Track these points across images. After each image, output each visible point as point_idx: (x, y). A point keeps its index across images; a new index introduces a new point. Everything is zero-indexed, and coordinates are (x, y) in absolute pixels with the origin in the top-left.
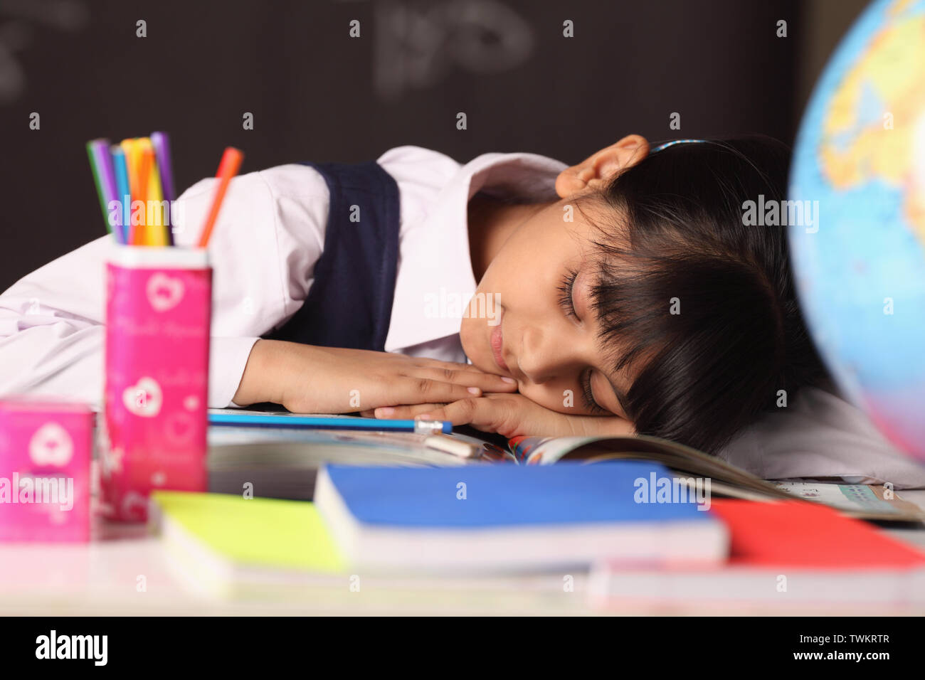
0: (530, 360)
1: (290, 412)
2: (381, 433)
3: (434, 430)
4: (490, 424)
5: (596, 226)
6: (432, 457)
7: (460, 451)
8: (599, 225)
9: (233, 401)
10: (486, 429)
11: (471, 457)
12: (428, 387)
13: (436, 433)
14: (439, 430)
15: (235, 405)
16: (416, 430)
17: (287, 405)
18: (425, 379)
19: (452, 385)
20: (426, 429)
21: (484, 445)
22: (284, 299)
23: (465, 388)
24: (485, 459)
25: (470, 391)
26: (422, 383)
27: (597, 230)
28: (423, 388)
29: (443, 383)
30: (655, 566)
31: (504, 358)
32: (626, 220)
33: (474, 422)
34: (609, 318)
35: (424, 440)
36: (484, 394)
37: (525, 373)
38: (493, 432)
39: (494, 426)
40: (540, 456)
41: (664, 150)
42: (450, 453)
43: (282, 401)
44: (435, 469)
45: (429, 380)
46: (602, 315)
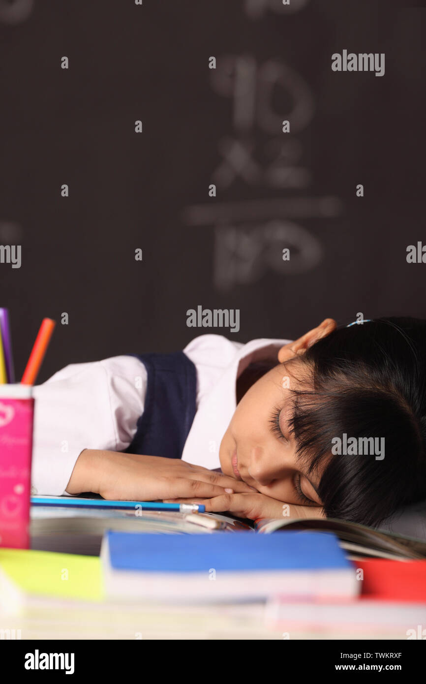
0: (256, 468)
1: (105, 499)
2: (159, 512)
3: (193, 510)
4: (242, 512)
5: (295, 377)
6: (189, 528)
7: (209, 524)
8: (295, 376)
9: (65, 490)
10: (239, 515)
11: (216, 529)
12: (197, 486)
13: (194, 512)
14: (196, 511)
15: (67, 494)
16: (181, 510)
17: (104, 495)
18: (196, 481)
19: (214, 486)
20: (187, 509)
21: (234, 522)
22: (116, 440)
23: (223, 488)
24: (228, 530)
25: (226, 491)
26: (194, 483)
27: (294, 379)
28: (194, 486)
29: (208, 484)
30: (310, 600)
31: (239, 469)
32: (313, 371)
33: (231, 510)
34: (301, 437)
35: (185, 517)
36: (235, 492)
37: (254, 477)
38: (243, 517)
39: (245, 513)
40: (265, 529)
41: (349, 327)
42: (202, 526)
43: (99, 491)
44: (185, 535)
45: (199, 481)
46: (297, 436)
